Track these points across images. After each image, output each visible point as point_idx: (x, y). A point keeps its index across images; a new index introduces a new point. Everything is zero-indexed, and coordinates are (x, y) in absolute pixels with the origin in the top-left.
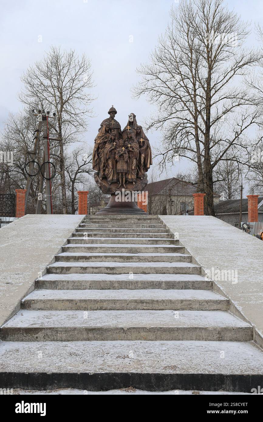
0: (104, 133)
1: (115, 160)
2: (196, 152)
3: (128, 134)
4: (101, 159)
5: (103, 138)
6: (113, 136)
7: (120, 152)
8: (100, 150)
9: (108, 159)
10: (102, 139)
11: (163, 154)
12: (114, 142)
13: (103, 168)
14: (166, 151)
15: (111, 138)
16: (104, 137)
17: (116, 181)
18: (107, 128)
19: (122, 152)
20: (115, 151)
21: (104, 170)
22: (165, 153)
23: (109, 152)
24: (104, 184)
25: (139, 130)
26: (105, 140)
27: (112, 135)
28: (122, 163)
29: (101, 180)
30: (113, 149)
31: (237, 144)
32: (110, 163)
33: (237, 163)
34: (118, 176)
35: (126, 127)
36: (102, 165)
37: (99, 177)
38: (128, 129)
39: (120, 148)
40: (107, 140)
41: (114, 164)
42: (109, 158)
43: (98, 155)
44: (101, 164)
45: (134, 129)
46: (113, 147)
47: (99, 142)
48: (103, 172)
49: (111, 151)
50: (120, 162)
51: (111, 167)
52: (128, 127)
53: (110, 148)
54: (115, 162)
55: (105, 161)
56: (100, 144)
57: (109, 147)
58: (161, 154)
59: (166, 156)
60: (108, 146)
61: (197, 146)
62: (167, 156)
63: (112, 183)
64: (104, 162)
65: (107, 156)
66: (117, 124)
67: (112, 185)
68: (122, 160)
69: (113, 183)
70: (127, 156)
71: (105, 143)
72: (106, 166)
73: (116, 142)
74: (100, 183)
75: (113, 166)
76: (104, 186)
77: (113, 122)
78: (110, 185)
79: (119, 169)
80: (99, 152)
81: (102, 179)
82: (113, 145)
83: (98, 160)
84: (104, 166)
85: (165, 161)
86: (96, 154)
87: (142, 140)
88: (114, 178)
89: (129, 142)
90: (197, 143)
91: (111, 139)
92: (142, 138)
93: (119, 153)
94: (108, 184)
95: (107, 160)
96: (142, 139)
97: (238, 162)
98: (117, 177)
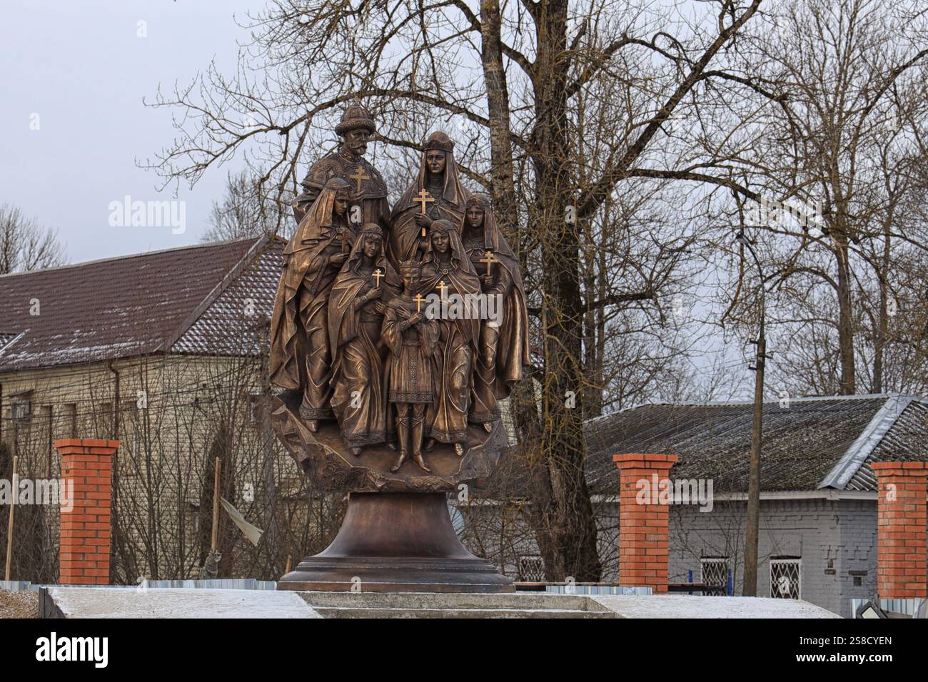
0: (327, 225)
1: (380, 345)
2: (486, 123)
3: (438, 235)
4: (314, 338)
5: (323, 245)
6: (371, 243)
7: (406, 313)
8: (307, 300)
9: (350, 341)
10: (321, 253)
11: (285, 131)
12: (373, 267)
13: (322, 378)
14: (302, 112)
15: (363, 250)
16: (327, 243)
17: (383, 439)
18: (339, 204)
19: (416, 316)
20: (380, 307)
21: (328, 391)
22: (295, 123)
23: (352, 313)
24: (329, 450)
25: (477, 213)
26: (333, 258)
27: (366, 238)
28: (413, 363)
29: (314, 434)
30: (371, 301)
31: (727, 77)
32: (357, 358)
33: (735, 196)
34: (390, 419)
35: (413, 193)
36: (319, 364)
37: (298, 416)
38: (421, 203)
39: (404, 297)
40: (339, 256)
41: (374, 363)
42: (353, 339)
43: (297, 321)
44: (312, 361)
45: (448, 203)
46: (371, 292)
47: (306, 264)
48: (322, 396)
49: (360, 309)
50: (405, 357)
51: (361, 375)
52: (423, 193)
53: (358, 296)
54: (377, 356)
55: (334, 352)
56: (308, 272)
57: (355, 292)
58: (272, 128)
59: (302, 140)
60: (349, 288)
61: (489, 86)
62: (307, 140)
63: (364, 448)
64: (329, 354)
65: (344, 330)
66: (374, 179)
67: (365, 457)
68: (413, 349)
69: (369, 446)
70: (435, 332)
71: (334, 269)
72: (333, 372)
73: (382, 270)
74: (312, 448)
75: (369, 372)
76: (327, 458)
77: (360, 175)
78: (357, 456)
79: (399, 388)
80: (302, 309)
81: (319, 427)
82: (370, 282)
83: (295, 342)
84: (327, 370)
85: (292, 170)
86: (288, 317)
87: (489, 261)
88: (373, 427)
89: (437, 272)
90: (493, 67)
91: (362, 253)
92: (492, 251)
93: (399, 318)
94: (350, 450)
95: (343, 347)
96: (489, 254)
97: (736, 189)
98: (386, 421)
